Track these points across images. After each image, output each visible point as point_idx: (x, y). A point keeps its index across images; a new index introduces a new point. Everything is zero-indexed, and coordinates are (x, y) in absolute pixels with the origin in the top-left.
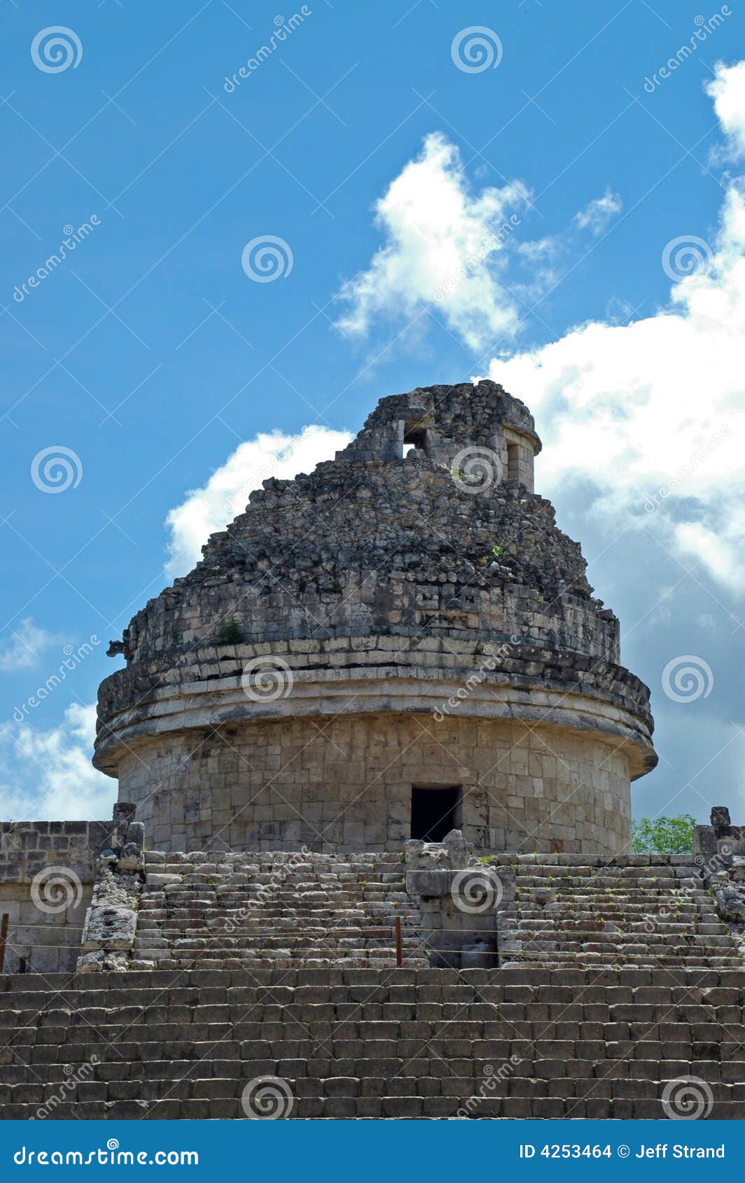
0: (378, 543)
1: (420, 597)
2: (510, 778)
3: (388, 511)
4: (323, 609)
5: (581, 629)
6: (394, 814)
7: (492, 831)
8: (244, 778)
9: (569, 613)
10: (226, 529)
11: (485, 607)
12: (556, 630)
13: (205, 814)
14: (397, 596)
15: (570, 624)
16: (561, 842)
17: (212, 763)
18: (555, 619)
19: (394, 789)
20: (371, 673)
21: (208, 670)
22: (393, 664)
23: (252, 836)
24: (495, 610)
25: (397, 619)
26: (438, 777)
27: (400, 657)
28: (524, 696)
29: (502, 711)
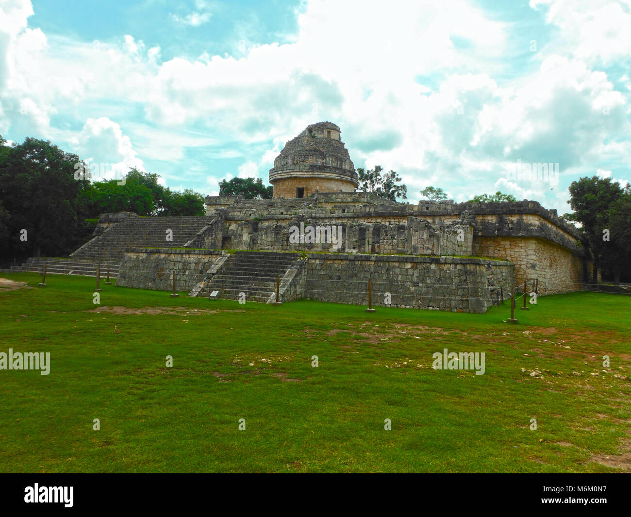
2: (312, 186)
6: (294, 192)
9: (328, 159)
11: (309, 159)
12: (324, 162)
14: (296, 158)
15: (328, 161)
18: (324, 160)
19: (294, 189)
24: (311, 159)
25: (295, 162)
26: (300, 186)
27: (293, 168)
28: (313, 173)
29: (308, 176)
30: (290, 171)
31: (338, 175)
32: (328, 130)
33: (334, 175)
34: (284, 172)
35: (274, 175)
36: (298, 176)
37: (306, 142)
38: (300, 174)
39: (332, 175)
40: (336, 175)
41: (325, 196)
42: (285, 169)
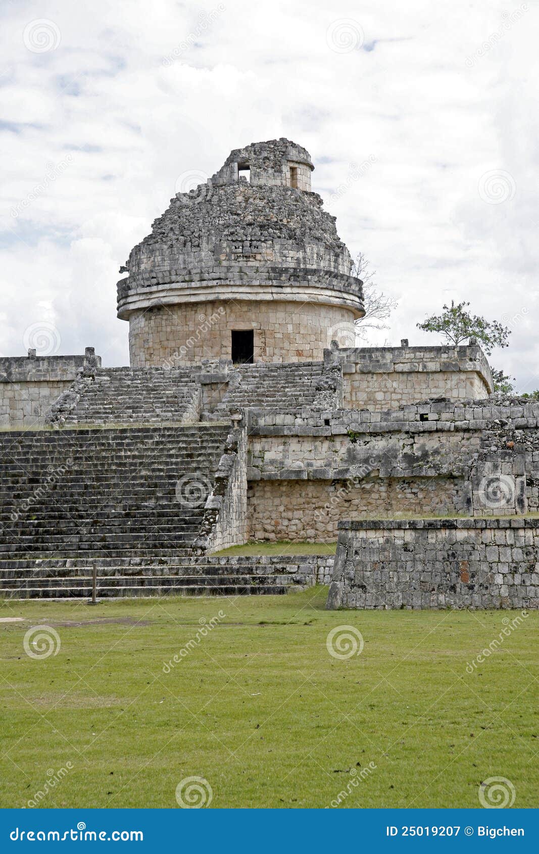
0: (220, 222)
1: (234, 247)
2: (276, 325)
3: (225, 207)
4: (192, 254)
5: (315, 256)
6: (224, 343)
7: (267, 349)
8: (164, 329)
9: (308, 249)
10: (161, 217)
11: (264, 250)
12: (301, 257)
13: (151, 344)
14: (224, 248)
15: (309, 254)
16: (302, 351)
17: (152, 322)
18: (301, 253)
19: (224, 332)
20: (210, 283)
21: (147, 283)
22: (220, 279)
23: (168, 354)
24: (269, 251)
25: (224, 258)
26: (242, 326)
27: (223, 275)
28: (279, 290)
29: (268, 297)
30: (215, 283)
31: (339, 294)
32: (292, 165)
33: (329, 293)
34: (193, 285)
35: (151, 293)
36: (238, 296)
37: (240, 198)
38: (244, 293)
39: (325, 295)
40: (334, 293)
41: (364, 357)
42: (197, 277)
